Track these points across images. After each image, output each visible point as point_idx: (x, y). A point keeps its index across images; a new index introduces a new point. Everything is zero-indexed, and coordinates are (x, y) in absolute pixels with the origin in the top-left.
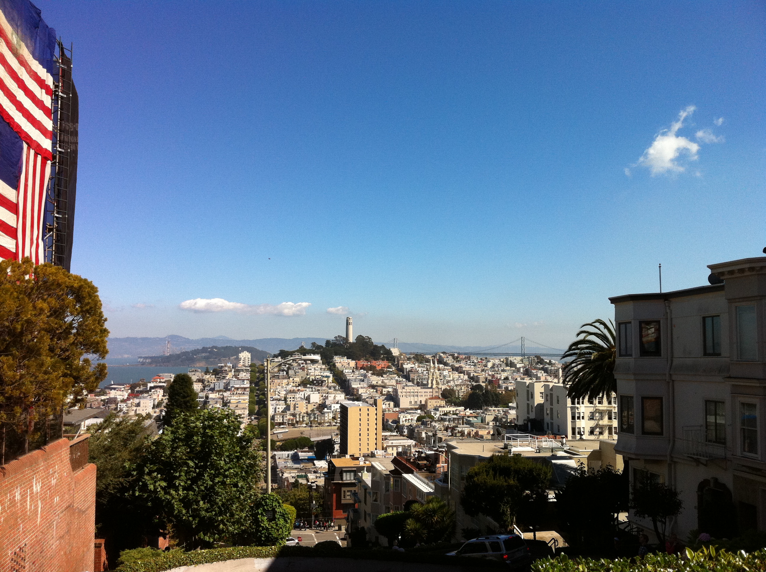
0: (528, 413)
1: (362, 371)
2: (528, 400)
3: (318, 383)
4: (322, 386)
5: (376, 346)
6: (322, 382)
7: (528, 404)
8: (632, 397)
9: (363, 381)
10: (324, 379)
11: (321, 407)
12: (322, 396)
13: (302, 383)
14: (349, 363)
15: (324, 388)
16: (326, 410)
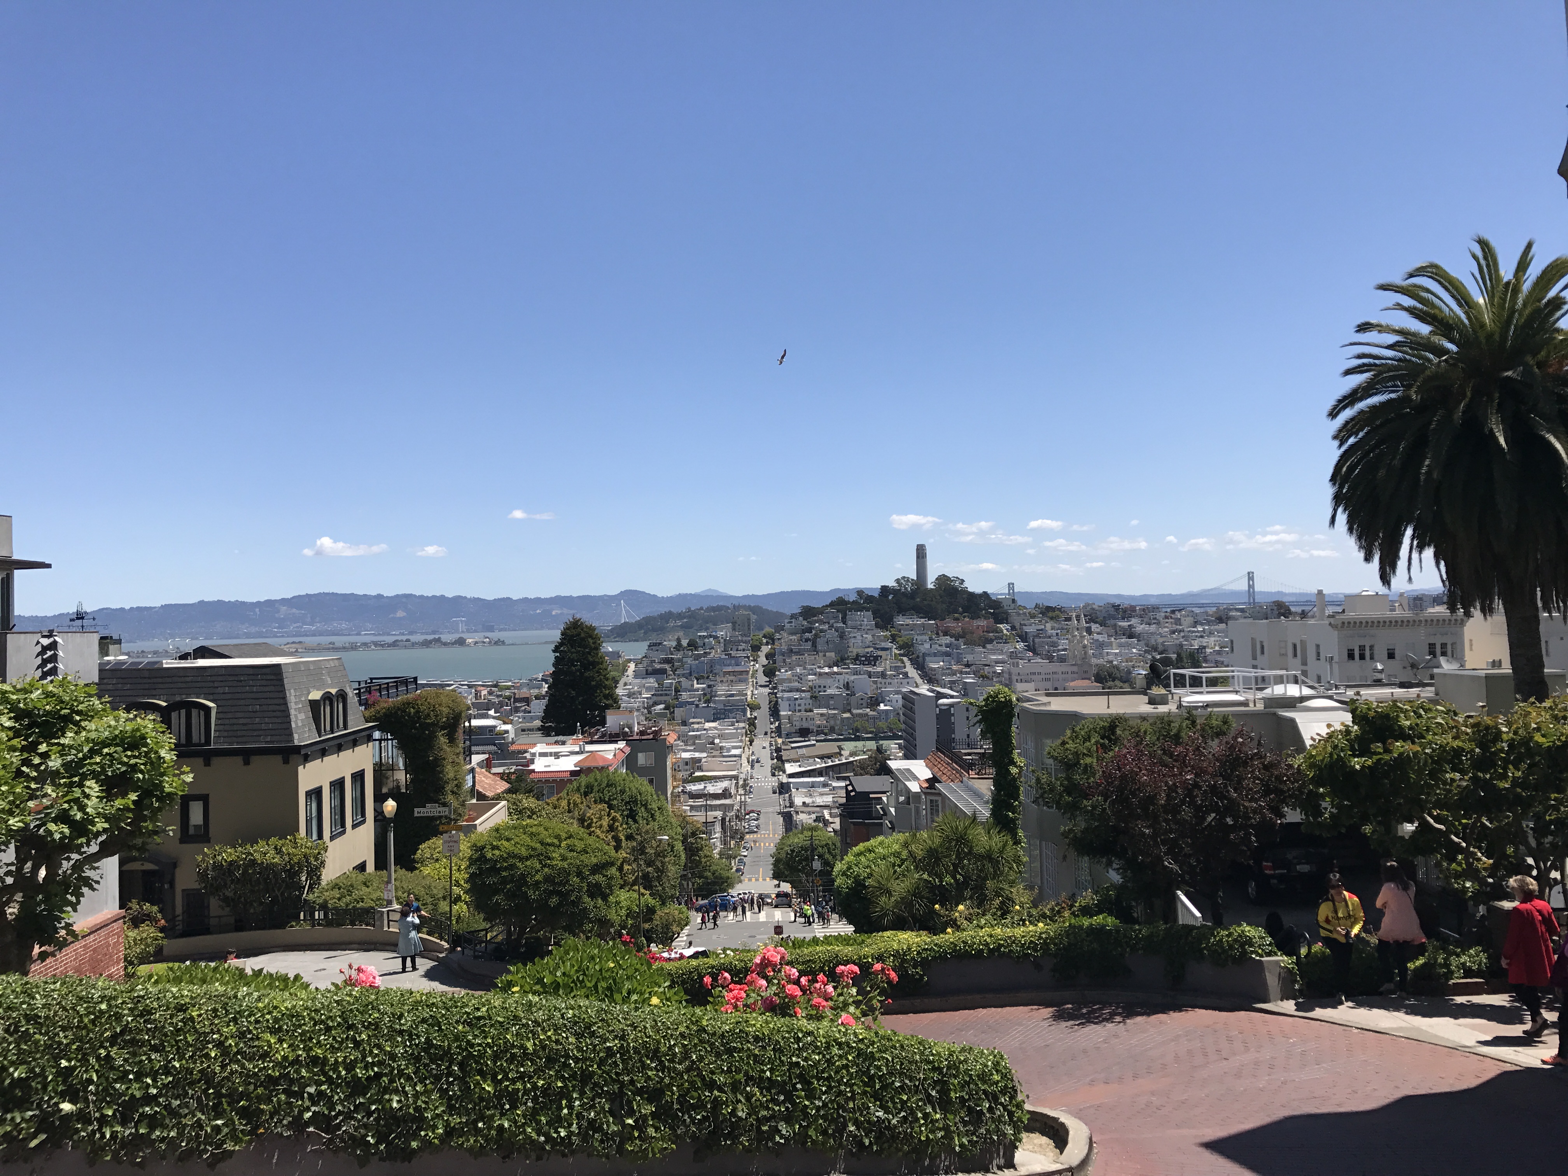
1: (947, 640)
3: (870, 660)
4: (875, 665)
5: (972, 595)
6: (876, 658)
9: (948, 654)
10: (880, 653)
11: (874, 702)
12: (875, 682)
13: (841, 661)
14: (923, 625)
15: (880, 669)
16: (882, 707)
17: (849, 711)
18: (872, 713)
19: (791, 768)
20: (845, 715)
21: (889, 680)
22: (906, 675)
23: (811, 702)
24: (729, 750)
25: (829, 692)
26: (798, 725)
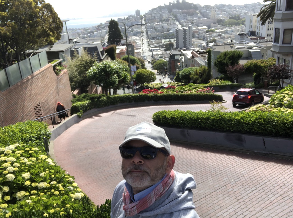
0: (250, 29)
1: (184, 14)
2: (250, 23)
3: (167, 20)
4: (168, 21)
6: (169, 20)
7: (250, 25)
8: (280, 29)
9: (184, 18)
10: (169, 19)
11: (168, 31)
12: (169, 26)
13: (161, 21)
14: (179, 11)
15: (170, 23)
16: (171, 31)
17: (163, 32)
18: (168, 33)
19: (152, 46)
20: (163, 34)
21: (172, 25)
22: (175, 24)
23: (155, 31)
24: (138, 43)
25: (159, 28)
26: (152, 36)
